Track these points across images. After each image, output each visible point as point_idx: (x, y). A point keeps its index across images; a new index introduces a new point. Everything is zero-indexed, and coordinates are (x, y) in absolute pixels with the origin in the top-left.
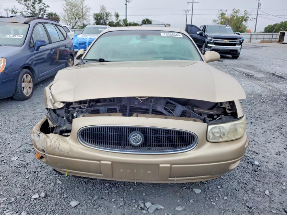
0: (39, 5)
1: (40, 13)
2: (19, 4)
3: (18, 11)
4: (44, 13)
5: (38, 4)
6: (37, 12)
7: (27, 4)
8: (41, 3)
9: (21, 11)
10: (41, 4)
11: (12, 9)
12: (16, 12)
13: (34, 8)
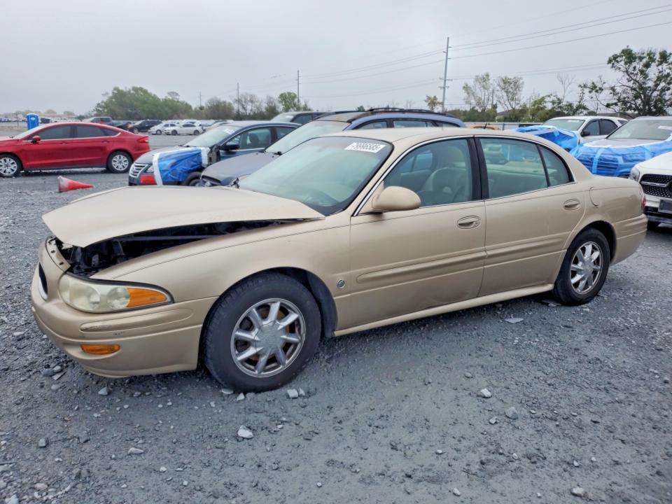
0: (660, 67)
1: (657, 85)
2: (613, 70)
3: (606, 86)
4: (667, 86)
5: (658, 65)
6: (650, 84)
7: (631, 70)
8: (666, 62)
9: (613, 86)
10: (664, 65)
11: (593, 83)
12: (601, 89)
13: (646, 76)
